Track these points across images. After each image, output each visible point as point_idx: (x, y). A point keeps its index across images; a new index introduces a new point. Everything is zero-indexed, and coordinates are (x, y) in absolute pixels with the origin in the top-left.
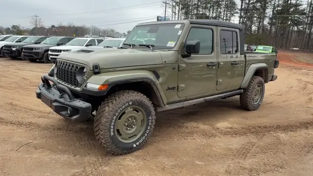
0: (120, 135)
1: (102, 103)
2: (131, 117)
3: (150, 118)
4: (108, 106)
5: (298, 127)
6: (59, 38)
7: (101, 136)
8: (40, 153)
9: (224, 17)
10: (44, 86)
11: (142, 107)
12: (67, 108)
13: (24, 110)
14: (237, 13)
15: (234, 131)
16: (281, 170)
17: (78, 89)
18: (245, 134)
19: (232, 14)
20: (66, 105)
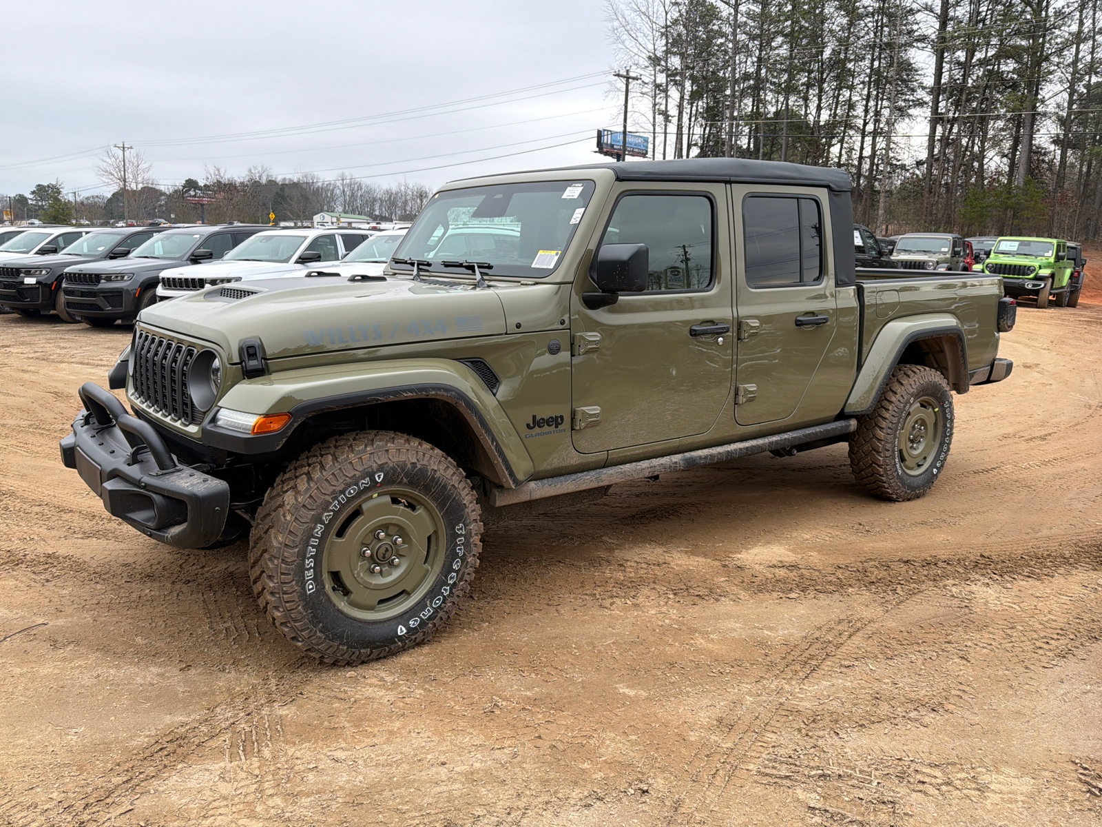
0: (347, 592)
1: (278, 480)
2: (385, 527)
3: (460, 528)
4: (294, 488)
5: (1066, 561)
6: (200, 231)
7: (269, 597)
8: (64, 659)
9: (865, 124)
10: (87, 420)
11: (427, 489)
12: (150, 498)
13: (36, 509)
14: (920, 103)
15: (802, 576)
16: (929, 718)
17: (193, 429)
18: (841, 586)
19: (900, 109)
20: (146, 487)
